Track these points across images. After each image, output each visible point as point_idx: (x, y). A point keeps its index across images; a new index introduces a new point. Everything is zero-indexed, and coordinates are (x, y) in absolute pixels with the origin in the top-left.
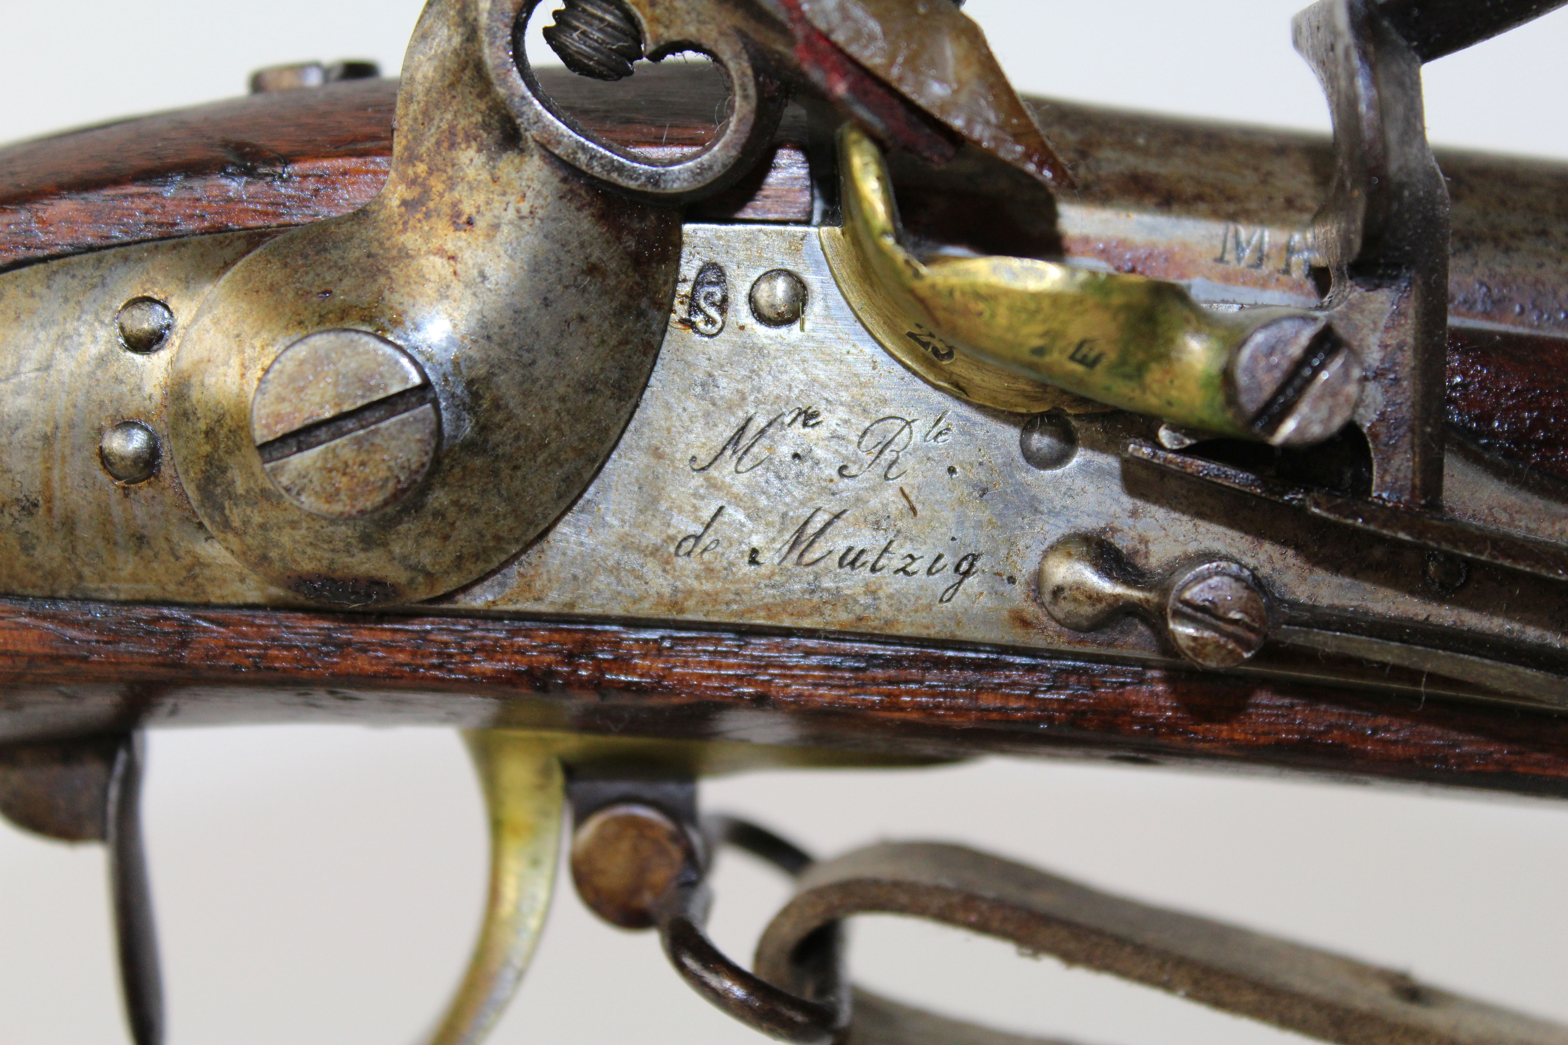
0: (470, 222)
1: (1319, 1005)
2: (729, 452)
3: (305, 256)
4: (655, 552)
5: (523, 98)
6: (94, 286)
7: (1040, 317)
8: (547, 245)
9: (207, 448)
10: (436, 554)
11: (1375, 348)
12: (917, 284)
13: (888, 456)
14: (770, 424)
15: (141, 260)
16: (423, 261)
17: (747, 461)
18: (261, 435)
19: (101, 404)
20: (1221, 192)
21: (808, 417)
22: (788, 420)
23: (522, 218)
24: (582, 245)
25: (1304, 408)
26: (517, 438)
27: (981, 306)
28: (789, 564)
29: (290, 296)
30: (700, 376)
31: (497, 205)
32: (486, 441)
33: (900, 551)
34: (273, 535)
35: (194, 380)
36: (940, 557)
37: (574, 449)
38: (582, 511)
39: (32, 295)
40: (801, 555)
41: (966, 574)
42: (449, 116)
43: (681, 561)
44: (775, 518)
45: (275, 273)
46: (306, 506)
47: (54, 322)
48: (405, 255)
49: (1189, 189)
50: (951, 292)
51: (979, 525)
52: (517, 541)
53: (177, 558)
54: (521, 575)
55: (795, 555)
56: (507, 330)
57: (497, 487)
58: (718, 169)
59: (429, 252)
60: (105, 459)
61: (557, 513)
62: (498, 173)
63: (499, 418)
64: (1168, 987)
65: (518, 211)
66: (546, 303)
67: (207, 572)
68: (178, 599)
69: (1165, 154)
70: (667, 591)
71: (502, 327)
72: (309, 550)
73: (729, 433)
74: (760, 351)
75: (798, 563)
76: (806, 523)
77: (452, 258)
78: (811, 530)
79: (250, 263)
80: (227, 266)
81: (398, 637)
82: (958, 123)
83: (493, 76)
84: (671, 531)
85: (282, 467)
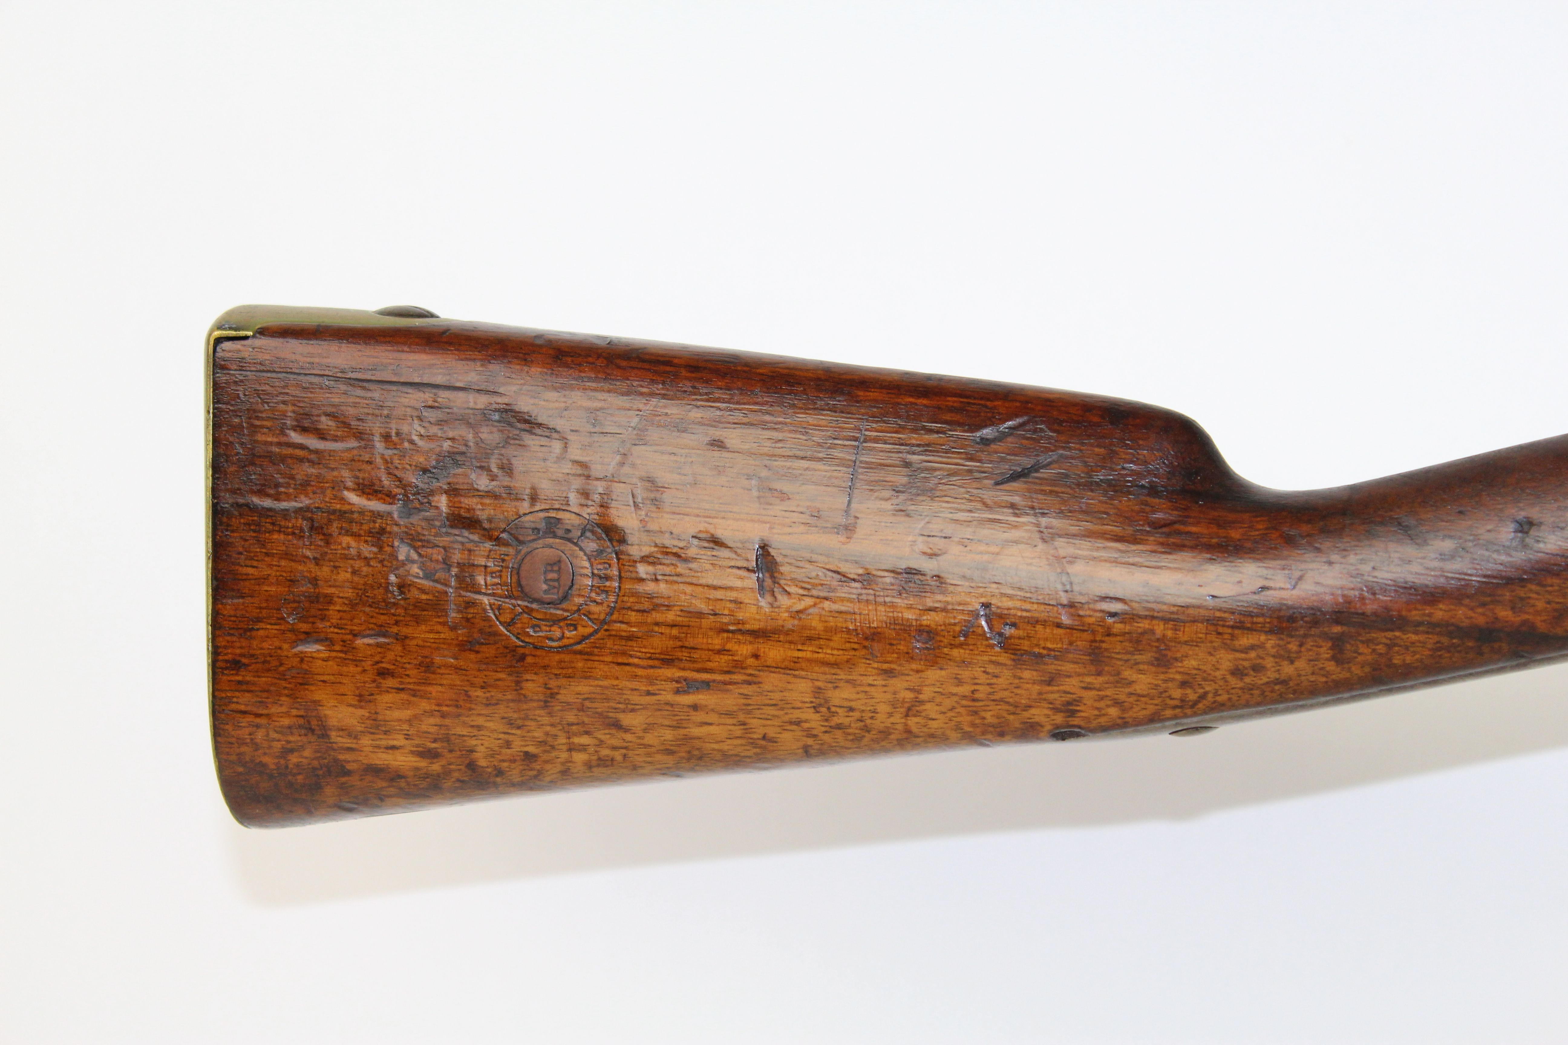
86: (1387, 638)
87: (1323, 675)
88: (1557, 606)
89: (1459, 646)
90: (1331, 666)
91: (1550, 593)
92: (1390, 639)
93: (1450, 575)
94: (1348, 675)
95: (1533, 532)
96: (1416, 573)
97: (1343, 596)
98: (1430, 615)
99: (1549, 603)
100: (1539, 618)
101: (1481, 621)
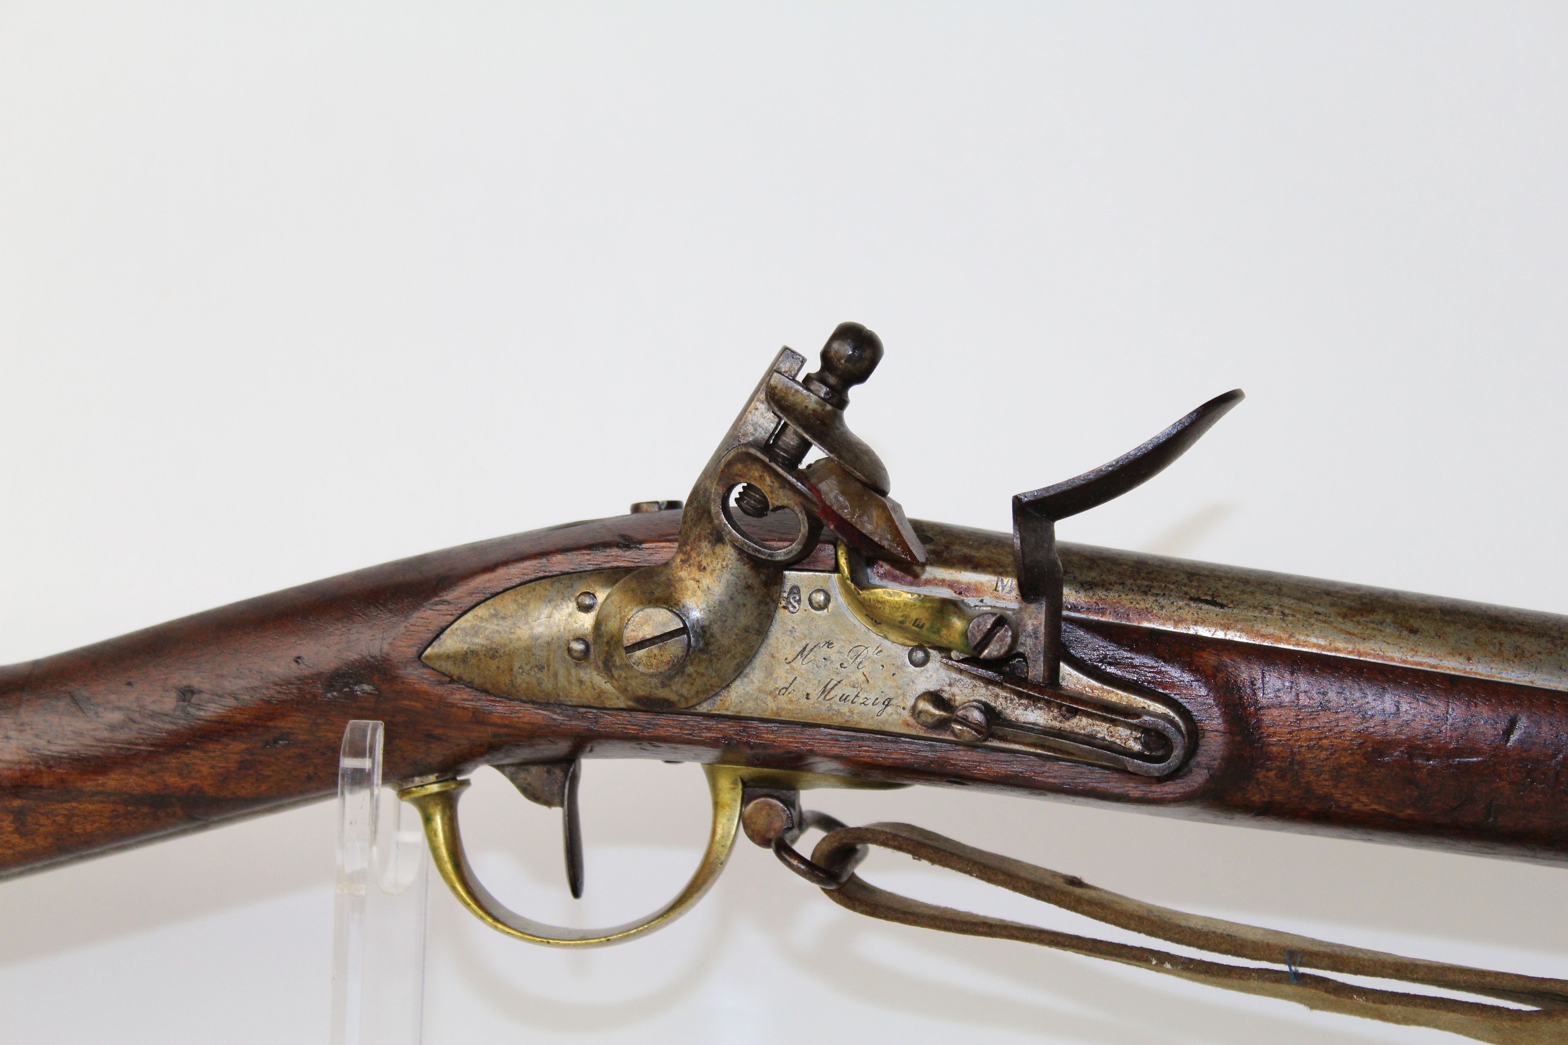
0: (705, 568)
1: (1028, 881)
2: (799, 657)
3: (645, 579)
4: (771, 693)
5: (725, 524)
6: (568, 587)
7: (900, 610)
8: (733, 578)
9: (606, 648)
10: (689, 691)
11: (1030, 625)
12: (859, 597)
13: (859, 660)
14: (815, 646)
15: (586, 578)
16: (687, 582)
17: (806, 660)
18: (627, 643)
19: (569, 631)
20: (998, 564)
21: (829, 644)
22: (822, 645)
23: (723, 568)
24: (745, 578)
25: (991, 646)
26: (719, 648)
27: (880, 605)
28: (820, 699)
29: (639, 593)
30: (790, 628)
31: (715, 563)
32: (708, 649)
33: (862, 696)
34: (629, 681)
35: (604, 623)
36: (877, 699)
37: (741, 653)
38: (745, 677)
39: (546, 590)
40: (826, 696)
41: (887, 706)
42: (699, 530)
43: (781, 697)
44: (816, 682)
45: (634, 585)
46: (640, 670)
47: (554, 600)
48: (681, 580)
49: (986, 562)
50: (870, 600)
51: (891, 687)
52: (719, 687)
53: (594, 690)
54: (721, 700)
55: (823, 696)
56: (716, 608)
57: (712, 666)
58: (794, 553)
59: (690, 579)
60: (569, 650)
61: (734, 677)
62: (715, 551)
63: (712, 640)
64: (970, 873)
65: (722, 565)
66: (731, 599)
67: (605, 695)
68: (594, 705)
69: (979, 548)
70: (775, 708)
71: (715, 607)
72: (642, 687)
73: (800, 649)
74: (812, 619)
75: (824, 699)
76: (827, 685)
77: (698, 581)
78: (829, 687)
79: (625, 581)
80: (617, 581)
81: (675, 723)
82: (876, 539)
83: (714, 516)
84: (777, 686)
85: (632, 656)
86: (65, 809)
87: (9, 848)
88: (221, 770)
89: (135, 813)
90: (15, 839)
91: (213, 758)
92: (69, 810)
93: (119, 745)
94: (33, 846)
95: (195, 699)
96: (87, 745)
97: (21, 770)
98: (103, 785)
99: (213, 768)
100: (205, 782)
101: (152, 788)
